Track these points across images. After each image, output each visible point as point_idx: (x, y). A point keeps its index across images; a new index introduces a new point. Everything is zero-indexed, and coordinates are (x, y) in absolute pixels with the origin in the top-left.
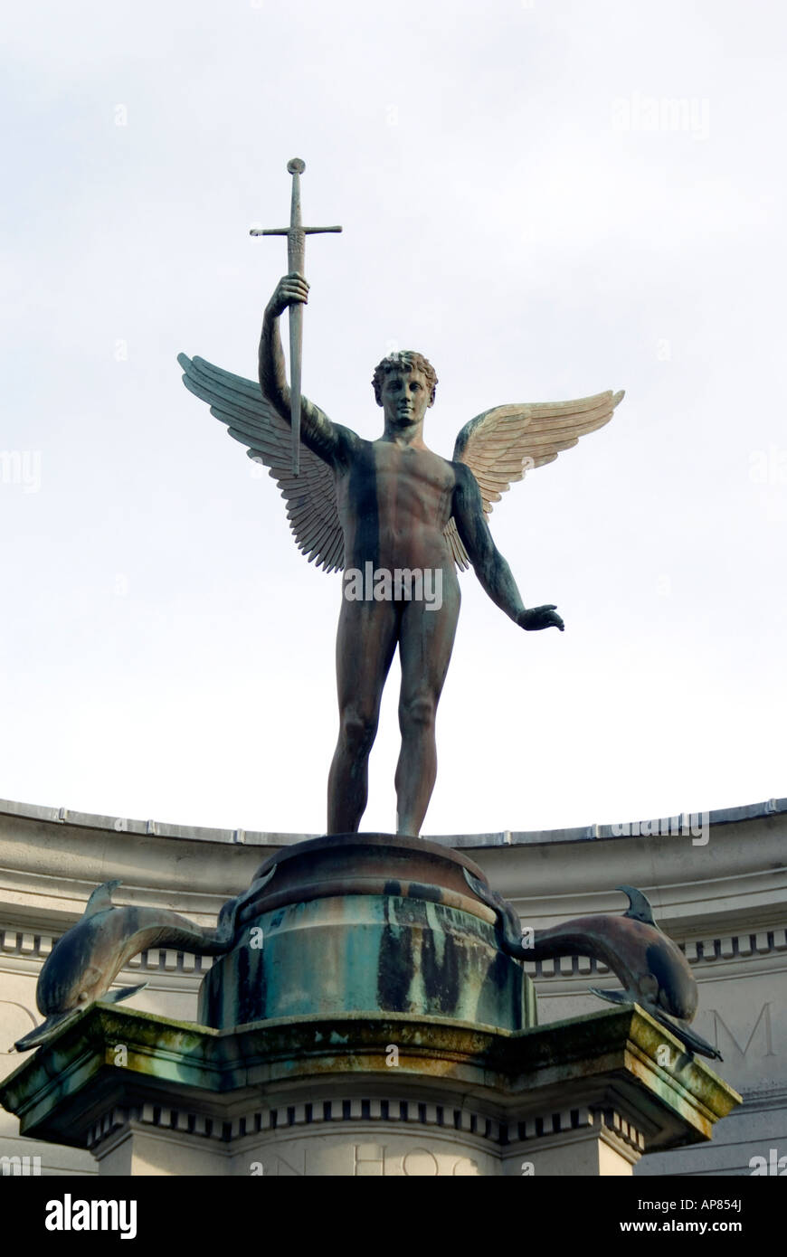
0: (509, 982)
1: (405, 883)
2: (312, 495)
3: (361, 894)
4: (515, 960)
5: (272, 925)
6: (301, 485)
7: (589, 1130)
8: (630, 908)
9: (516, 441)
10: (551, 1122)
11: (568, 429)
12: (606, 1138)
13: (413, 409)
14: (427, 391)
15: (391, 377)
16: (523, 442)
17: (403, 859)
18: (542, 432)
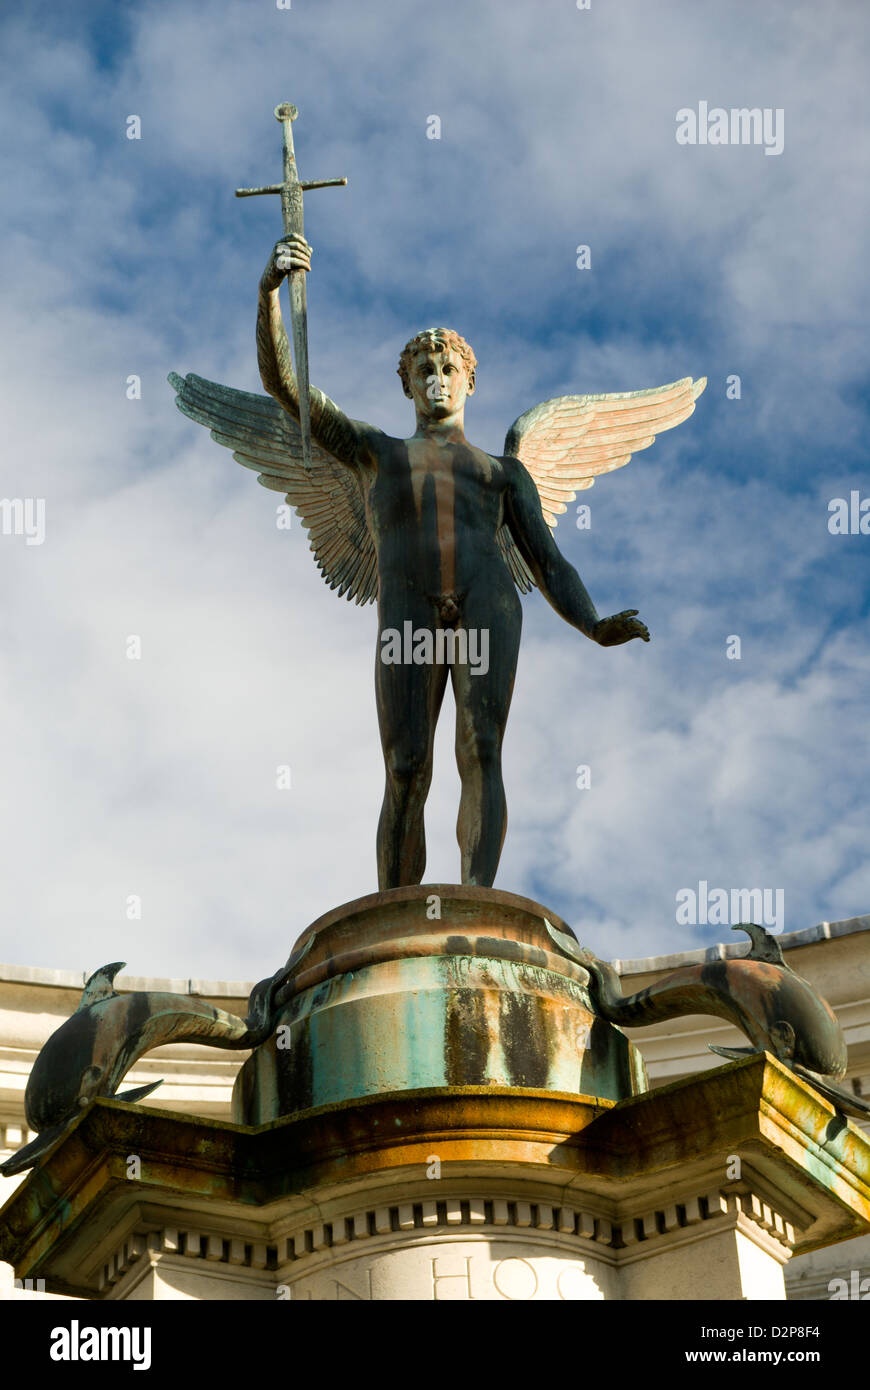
0: (612, 1050)
1: (472, 937)
2: (338, 518)
3: (420, 955)
4: (616, 1027)
5: (314, 1003)
6: (324, 508)
7: (723, 1219)
8: (753, 948)
9: (578, 440)
10: (675, 1215)
11: (641, 425)
12: (744, 1228)
13: (449, 397)
14: (464, 374)
15: (420, 360)
16: (588, 442)
17: (469, 914)
18: (608, 430)
